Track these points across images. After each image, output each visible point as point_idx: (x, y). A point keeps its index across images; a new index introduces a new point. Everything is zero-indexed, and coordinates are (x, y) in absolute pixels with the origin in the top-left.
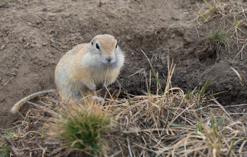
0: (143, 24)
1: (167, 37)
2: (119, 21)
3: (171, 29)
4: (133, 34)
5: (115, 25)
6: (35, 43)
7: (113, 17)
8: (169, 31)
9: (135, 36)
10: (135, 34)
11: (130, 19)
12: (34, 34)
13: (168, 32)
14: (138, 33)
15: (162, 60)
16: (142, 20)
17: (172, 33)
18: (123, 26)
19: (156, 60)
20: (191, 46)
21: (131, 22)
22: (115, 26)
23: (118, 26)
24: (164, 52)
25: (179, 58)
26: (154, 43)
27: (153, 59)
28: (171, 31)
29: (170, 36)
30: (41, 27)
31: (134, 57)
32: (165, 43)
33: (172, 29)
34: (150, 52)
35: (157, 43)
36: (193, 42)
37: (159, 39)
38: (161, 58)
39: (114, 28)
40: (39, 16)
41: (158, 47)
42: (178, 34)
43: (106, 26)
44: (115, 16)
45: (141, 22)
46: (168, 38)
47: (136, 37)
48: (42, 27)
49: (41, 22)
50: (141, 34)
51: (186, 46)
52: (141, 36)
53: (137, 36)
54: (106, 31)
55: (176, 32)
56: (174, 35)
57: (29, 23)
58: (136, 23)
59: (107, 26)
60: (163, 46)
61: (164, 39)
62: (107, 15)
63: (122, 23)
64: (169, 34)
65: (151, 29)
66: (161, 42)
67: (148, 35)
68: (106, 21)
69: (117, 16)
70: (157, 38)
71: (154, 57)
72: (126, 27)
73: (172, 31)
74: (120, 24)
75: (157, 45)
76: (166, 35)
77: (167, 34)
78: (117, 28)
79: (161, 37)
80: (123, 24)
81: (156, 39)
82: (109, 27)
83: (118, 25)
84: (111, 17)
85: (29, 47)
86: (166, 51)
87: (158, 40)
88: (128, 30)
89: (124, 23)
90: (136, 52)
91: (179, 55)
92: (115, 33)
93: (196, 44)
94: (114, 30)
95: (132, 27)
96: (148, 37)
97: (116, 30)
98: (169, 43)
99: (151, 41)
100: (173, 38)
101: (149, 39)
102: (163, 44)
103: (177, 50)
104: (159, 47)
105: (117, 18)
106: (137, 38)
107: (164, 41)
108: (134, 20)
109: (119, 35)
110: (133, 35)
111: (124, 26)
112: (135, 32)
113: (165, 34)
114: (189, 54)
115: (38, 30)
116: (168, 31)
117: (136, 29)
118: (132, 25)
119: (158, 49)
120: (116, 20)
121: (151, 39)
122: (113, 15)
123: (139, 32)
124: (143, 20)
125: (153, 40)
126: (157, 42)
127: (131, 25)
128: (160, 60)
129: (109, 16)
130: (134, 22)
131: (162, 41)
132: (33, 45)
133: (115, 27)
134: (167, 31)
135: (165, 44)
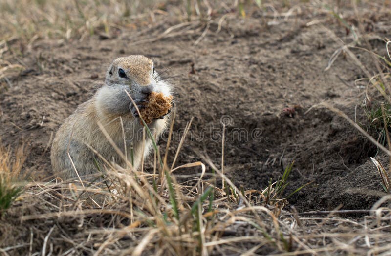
0: (266, 103)
1: (305, 124)
2: (219, 96)
3: (314, 110)
4: (241, 118)
5: (209, 101)
6: (46, 121)
7: (210, 89)
8: (310, 113)
9: (243, 121)
10: (244, 118)
11: (242, 94)
12: (52, 109)
13: (308, 115)
14: (249, 116)
15: (283, 164)
16: (266, 97)
17: (316, 117)
18: (224, 105)
19: (273, 164)
20: (339, 136)
21: (242, 99)
22: (208, 103)
23: (214, 105)
24: (293, 151)
25: (315, 158)
26: (278, 135)
27: (269, 161)
28: (314, 113)
29: (309, 123)
30: (72, 100)
31: (234, 158)
32: (298, 135)
33: (317, 111)
34: (267, 150)
35: (283, 135)
36: (344, 130)
37: (289, 127)
38: (283, 159)
39: (206, 108)
40: (77, 85)
41: (283, 143)
42: (325, 119)
43: (189, 102)
44: (214, 88)
45: (264, 100)
46: (305, 126)
47: (245, 123)
48: (74, 101)
49: (75, 94)
50: (255, 117)
51: (331, 138)
52: (254, 121)
53: (247, 122)
54: (188, 111)
55: (323, 115)
56: (317, 120)
57: (54, 94)
58: (254, 100)
59: (192, 102)
60: (294, 140)
61: (297, 128)
62: (201, 86)
63: (225, 100)
64: (309, 119)
65: (275, 110)
66: (291, 133)
67: (267, 120)
68: (194, 95)
69: (219, 88)
70: (285, 126)
71: (272, 158)
72: (230, 107)
73: (316, 114)
74: (219, 101)
75: (283, 138)
76: (302, 121)
77: (306, 120)
78: (213, 108)
79: (291, 124)
80: (225, 102)
81: (282, 127)
82: (195, 105)
83: (214, 103)
84: (207, 89)
85: (33, 127)
86: (296, 148)
87: (287, 129)
88: (231, 111)
89: (228, 100)
90: (239, 150)
91: (315, 153)
92: (206, 115)
93: (349, 132)
94: (205, 111)
95: (242, 107)
96: (266, 123)
97: (209, 110)
98: (305, 134)
99: (273, 131)
100: (315, 126)
101: (268, 127)
102: (295, 136)
103: (314, 144)
104: (285, 141)
105: (217, 90)
106: (247, 125)
107: (298, 131)
108: (250, 96)
109: (214, 119)
110: (240, 120)
111: (227, 105)
112: (245, 115)
113: (302, 118)
114: (331, 151)
115: (66, 104)
116: (308, 113)
117: (248, 110)
118: (243, 103)
119: (282, 144)
120: (214, 94)
121: (273, 126)
122: (211, 86)
123: (253, 114)
124: (269, 97)
125: (275, 129)
126: (283, 132)
127: (240, 104)
128: (280, 164)
129: (204, 87)
130: (248, 99)
131: (292, 131)
132: (41, 125)
133: (207, 106)
134: (306, 115)
135: (297, 137)
